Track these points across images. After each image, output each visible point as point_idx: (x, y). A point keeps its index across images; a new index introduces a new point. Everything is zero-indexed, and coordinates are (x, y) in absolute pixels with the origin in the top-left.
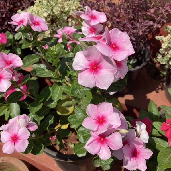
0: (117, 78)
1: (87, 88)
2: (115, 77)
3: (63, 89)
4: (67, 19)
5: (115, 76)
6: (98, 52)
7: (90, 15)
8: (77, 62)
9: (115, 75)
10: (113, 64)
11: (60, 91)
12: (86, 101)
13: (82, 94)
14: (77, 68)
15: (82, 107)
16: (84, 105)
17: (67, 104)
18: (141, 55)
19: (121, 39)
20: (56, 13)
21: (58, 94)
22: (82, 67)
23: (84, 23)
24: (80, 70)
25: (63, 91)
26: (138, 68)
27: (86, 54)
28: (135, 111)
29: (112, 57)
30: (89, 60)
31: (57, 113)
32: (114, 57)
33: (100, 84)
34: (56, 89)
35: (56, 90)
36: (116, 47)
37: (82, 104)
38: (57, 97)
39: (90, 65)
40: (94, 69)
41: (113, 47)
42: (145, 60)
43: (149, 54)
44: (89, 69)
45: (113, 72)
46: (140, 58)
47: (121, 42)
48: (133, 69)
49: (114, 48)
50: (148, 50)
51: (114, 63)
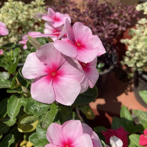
0: (85, 87)
1: (44, 104)
2: (81, 86)
3: (22, 102)
4: (34, 26)
5: (83, 85)
6: (57, 51)
7: (53, 16)
8: (29, 67)
9: (81, 83)
10: (79, 68)
11: (18, 105)
12: (50, 116)
13: (40, 110)
14: (29, 75)
15: (44, 125)
16: (46, 121)
17: (27, 121)
18: (108, 59)
19: (87, 36)
20: (22, 20)
21: (16, 108)
22: (35, 74)
23: (46, 25)
24: (33, 79)
25: (22, 105)
26: (106, 71)
27: (39, 55)
28: (107, 115)
29: (77, 58)
30: (45, 64)
31: (18, 130)
32: (79, 57)
33: (62, 98)
34: (14, 102)
35: (14, 104)
36: (81, 46)
37: (44, 121)
38: (14, 112)
39: (46, 71)
40: (52, 76)
41: (77, 46)
42: (112, 63)
43: (116, 57)
44: (45, 77)
45: (79, 79)
46: (107, 62)
47: (88, 39)
48: (102, 73)
49: (79, 46)
50: (114, 54)
51: (80, 66)
